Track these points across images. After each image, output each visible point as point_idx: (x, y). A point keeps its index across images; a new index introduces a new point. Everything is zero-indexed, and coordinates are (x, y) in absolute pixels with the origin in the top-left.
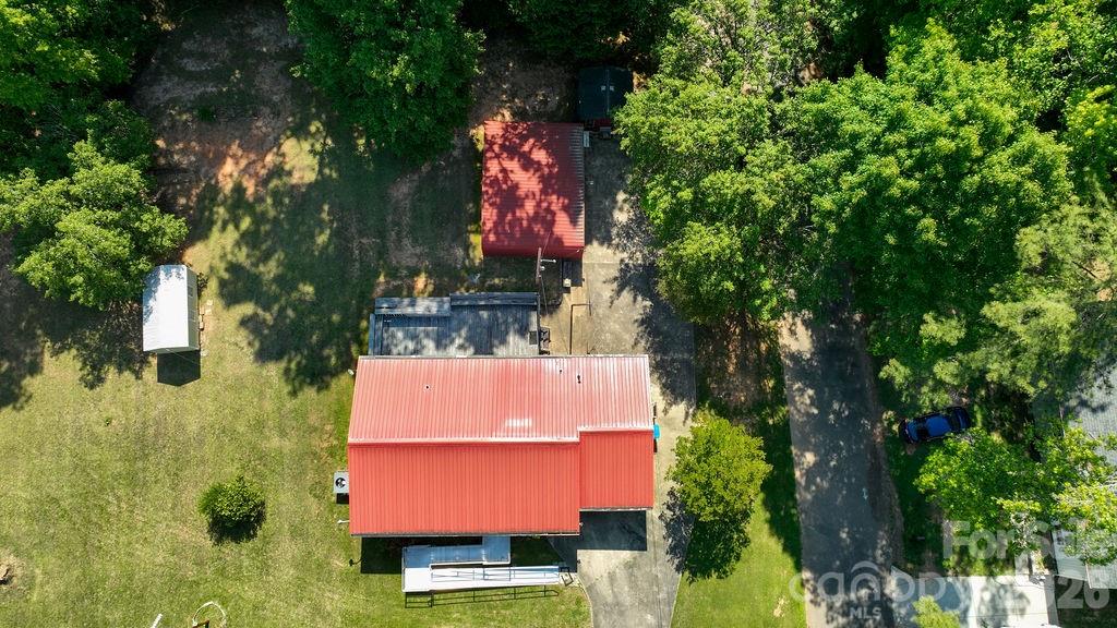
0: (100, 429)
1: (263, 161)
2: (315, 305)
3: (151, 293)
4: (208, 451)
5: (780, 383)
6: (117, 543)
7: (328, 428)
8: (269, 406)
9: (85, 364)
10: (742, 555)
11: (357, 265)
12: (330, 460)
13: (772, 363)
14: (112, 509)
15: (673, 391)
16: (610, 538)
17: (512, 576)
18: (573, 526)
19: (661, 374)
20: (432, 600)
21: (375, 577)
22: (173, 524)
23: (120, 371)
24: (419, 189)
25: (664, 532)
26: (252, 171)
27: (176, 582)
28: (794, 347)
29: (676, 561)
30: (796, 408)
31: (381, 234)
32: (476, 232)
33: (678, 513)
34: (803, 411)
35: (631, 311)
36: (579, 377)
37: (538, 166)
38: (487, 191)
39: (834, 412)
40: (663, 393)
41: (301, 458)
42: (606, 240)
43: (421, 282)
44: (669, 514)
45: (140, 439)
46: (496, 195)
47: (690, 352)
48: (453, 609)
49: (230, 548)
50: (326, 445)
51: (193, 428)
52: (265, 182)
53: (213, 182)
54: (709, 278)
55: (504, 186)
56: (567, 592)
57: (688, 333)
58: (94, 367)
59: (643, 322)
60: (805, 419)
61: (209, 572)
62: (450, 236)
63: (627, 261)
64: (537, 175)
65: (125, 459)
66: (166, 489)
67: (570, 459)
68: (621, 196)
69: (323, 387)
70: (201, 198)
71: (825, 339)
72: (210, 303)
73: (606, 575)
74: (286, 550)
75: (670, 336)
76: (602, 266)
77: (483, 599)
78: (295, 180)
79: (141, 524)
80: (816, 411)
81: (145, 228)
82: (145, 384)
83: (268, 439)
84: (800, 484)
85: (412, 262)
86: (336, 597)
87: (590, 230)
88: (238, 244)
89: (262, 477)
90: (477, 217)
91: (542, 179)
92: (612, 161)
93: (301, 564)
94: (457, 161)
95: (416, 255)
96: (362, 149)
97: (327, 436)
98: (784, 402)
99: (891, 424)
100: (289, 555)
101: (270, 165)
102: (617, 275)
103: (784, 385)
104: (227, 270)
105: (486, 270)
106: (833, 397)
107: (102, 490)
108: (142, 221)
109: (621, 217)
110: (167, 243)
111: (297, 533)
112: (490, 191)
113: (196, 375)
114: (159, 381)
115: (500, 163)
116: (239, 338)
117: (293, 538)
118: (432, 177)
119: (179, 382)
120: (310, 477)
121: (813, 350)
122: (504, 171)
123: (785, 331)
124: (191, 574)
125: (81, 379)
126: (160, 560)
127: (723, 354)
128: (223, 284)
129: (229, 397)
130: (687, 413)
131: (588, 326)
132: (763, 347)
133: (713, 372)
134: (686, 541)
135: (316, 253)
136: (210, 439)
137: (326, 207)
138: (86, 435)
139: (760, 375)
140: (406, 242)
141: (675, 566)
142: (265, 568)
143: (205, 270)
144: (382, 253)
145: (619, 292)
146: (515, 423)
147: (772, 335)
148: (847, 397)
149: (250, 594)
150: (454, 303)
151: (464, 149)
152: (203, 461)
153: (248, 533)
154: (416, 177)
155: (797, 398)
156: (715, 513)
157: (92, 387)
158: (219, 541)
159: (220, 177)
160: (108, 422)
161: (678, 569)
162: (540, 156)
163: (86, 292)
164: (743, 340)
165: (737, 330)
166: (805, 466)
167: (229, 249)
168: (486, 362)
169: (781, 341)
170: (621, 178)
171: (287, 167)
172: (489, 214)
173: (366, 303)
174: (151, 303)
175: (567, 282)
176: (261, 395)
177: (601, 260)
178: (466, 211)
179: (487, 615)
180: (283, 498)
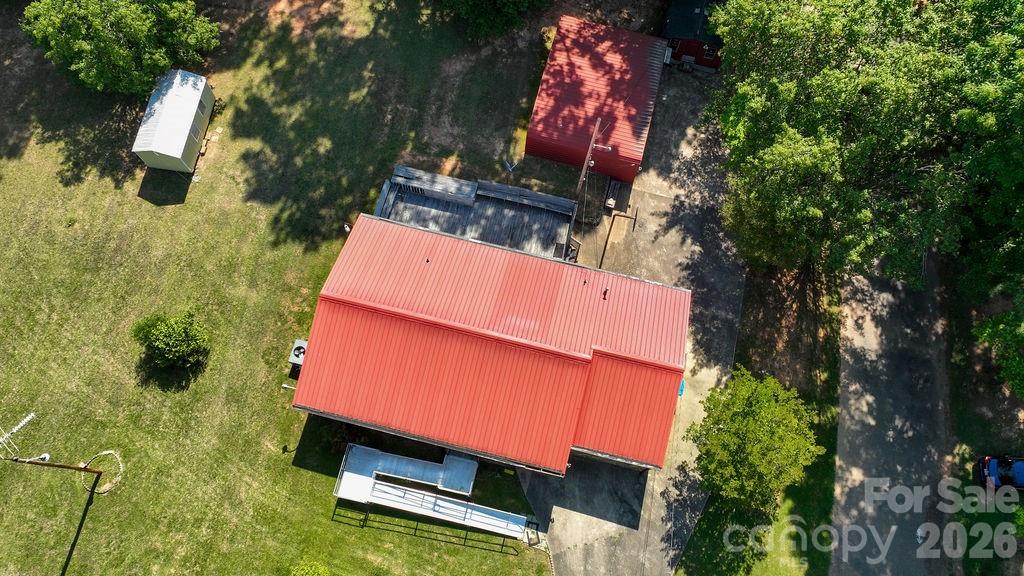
0: (60, 229)
1: (320, 6)
2: (330, 160)
3: (160, 95)
4: (165, 282)
5: (834, 379)
6: (33, 355)
7: (305, 291)
8: (247, 250)
9: (68, 159)
10: (754, 569)
11: (386, 130)
12: (295, 327)
13: (828, 353)
14: (41, 317)
15: (707, 351)
16: (595, 501)
17: (468, 516)
18: (559, 465)
19: (697, 328)
20: (366, 520)
21: (307, 475)
22: (101, 351)
23: (102, 176)
24: (473, 70)
25: (663, 513)
26: (303, 13)
27: (82, 417)
28: (858, 342)
29: (672, 553)
30: (849, 413)
31: (421, 105)
32: (524, 128)
33: (685, 494)
34: (856, 418)
35: (676, 252)
36: (605, 293)
37: (608, 69)
38: (547, 81)
39: (895, 429)
40: (695, 351)
41: (266, 314)
42: (665, 172)
43: (450, 163)
44: (674, 492)
45: (98, 249)
46: (555, 86)
47: (735, 312)
48: (387, 537)
49: (153, 396)
50: (296, 309)
51: (158, 253)
52: (316, 26)
53: (262, 14)
54: (791, 201)
55: (567, 80)
56: (530, 554)
57: (738, 292)
58: (76, 165)
59: (687, 267)
60: (858, 428)
61: (121, 415)
62: (493, 124)
63: (683, 198)
64: (607, 77)
65: (74, 266)
66: (107, 311)
67: (574, 378)
68: (690, 131)
69: (312, 248)
70: (244, 28)
71: (896, 343)
72: (219, 131)
73: (581, 546)
74: (216, 414)
75: (716, 290)
76: (653, 196)
77: (426, 535)
78: (346, 31)
79: (65, 341)
80: (872, 422)
81: (173, 15)
82: (124, 195)
83: (235, 285)
84: (838, 503)
85: (446, 141)
86: (255, 485)
87: (649, 157)
88: (267, 80)
89: (216, 325)
90: (528, 113)
91: (612, 83)
92: (687, 94)
93: (228, 437)
94: (521, 53)
95: (452, 134)
96: (424, 18)
97: (299, 300)
98: (835, 402)
99: (964, 460)
100: (217, 421)
101: (325, 13)
102: (669, 210)
103: (839, 383)
104: (248, 101)
105: (524, 170)
106: (897, 410)
107: (38, 293)
108: (172, 7)
109: (687, 151)
110: (192, 41)
111: (234, 397)
112: (551, 81)
113: (180, 198)
114: (139, 195)
115: (568, 56)
116: (238, 173)
117: (228, 402)
118: (490, 62)
119: (160, 202)
120: (268, 339)
121: (880, 352)
122: (571, 64)
123: (850, 322)
124: (101, 412)
125: (60, 173)
126: (71, 387)
127: (773, 326)
128: (239, 113)
129: (207, 230)
130: (719, 381)
131: (623, 256)
132: (821, 333)
133: (758, 343)
134: (688, 530)
135: (346, 108)
136: (172, 269)
137: (370, 66)
138: (42, 230)
139: (812, 363)
140: (446, 119)
141: (668, 559)
142: (185, 428)
143: (225, 98)
144: (416, 124)
145: (667, 229)
146: (521, 322)
147: (835, 323)
148: (914, 415)
149: (158, 454)
150: (479, 192)
151: (531, 43)
152: (156, 291)
153: (180, 383)
154: (473, 58)
155: (852, 402)
156: (741, 490)
157: (67, 183)
158: (145, 382)
159: (271, 13)
160: (71, 223)
161: (673, 563)
162: (615, 59)
163: (90, 67)
164: (799, 318)
165: (794, 306)
166: (849, 484)
167: (257, 81)
168: (500, 254)
169: (843, 332)
170: (694, 113)
171: (341, 18)
172: (543, 103)
173: (385, 170)
174: (157, 105)
175: (611, 202)
176: (242, 237)
177: (653, 191)
178: (519, 104)
179: (426, 556)
180: (230, 354)
